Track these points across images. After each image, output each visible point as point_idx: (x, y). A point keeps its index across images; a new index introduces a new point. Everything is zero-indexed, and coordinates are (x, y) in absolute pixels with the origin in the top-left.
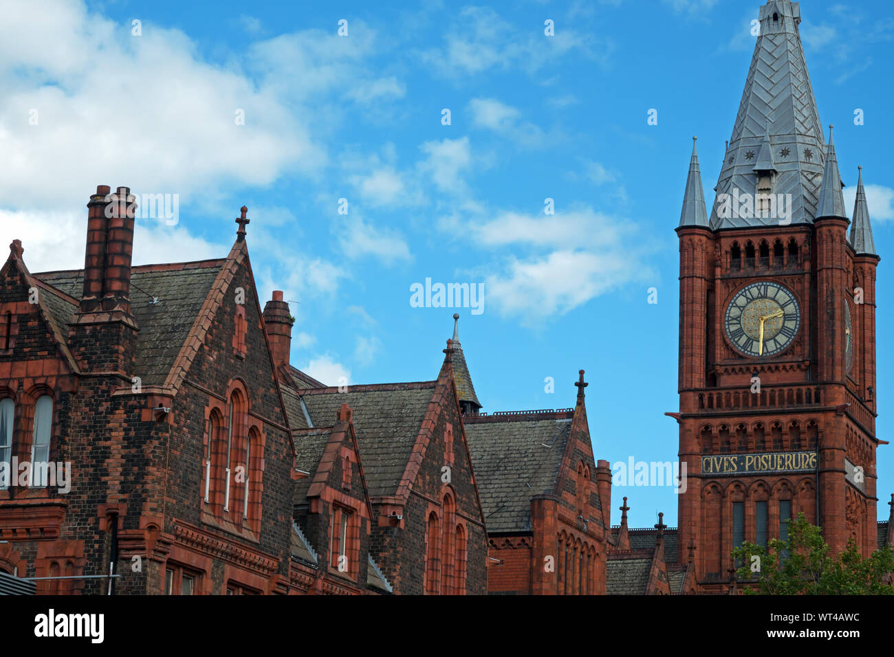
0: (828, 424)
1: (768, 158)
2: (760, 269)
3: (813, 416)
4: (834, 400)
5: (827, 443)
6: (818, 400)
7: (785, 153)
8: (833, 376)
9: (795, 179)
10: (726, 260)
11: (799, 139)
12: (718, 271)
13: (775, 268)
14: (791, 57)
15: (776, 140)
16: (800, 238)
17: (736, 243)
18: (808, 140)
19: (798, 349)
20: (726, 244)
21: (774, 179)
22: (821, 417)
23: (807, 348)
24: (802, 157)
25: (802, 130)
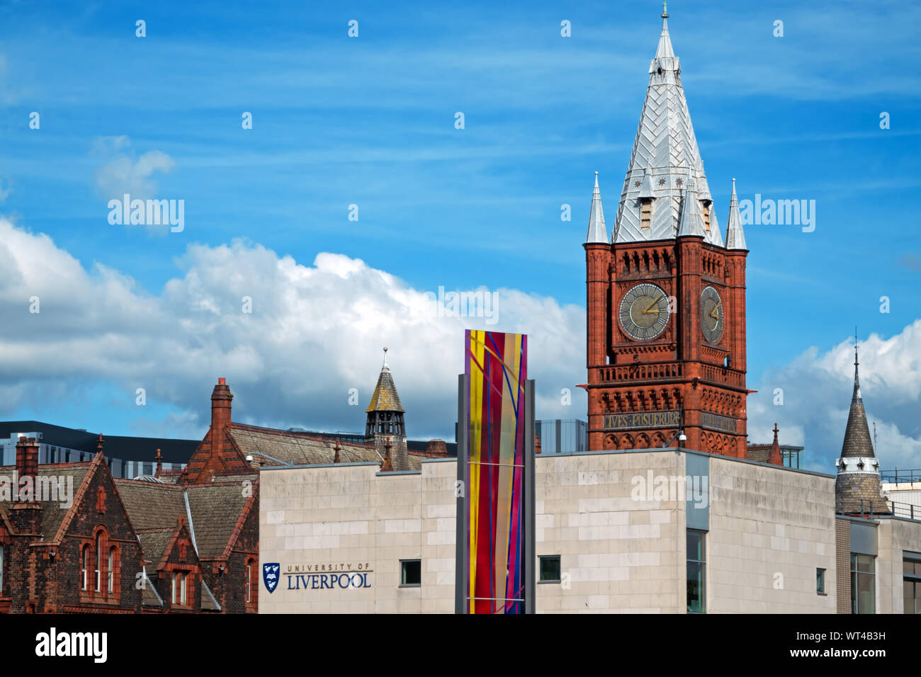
0: (686, 391)
1: (648, 187)
2: (644, 273)
3: (677, 385)
4: (691, 373)
5: (687, 406)
6: (680, 374)
7: (662, 182)
8: (690, 356)
9: (668, 203)
10: (621, 266)
11: (673, 171)
12: (614, 275)
13: (654, 273)
14: (669, 104)
15: (656, 172)
16: (670, 250)
17: (626, 253)
18: (680, 171)
19: (668, 334)
20: (620, 254)
21: (653, 203)
22: (682, 386)
23: (675, 333)
24: (674, 185)
25: (676, 163)
